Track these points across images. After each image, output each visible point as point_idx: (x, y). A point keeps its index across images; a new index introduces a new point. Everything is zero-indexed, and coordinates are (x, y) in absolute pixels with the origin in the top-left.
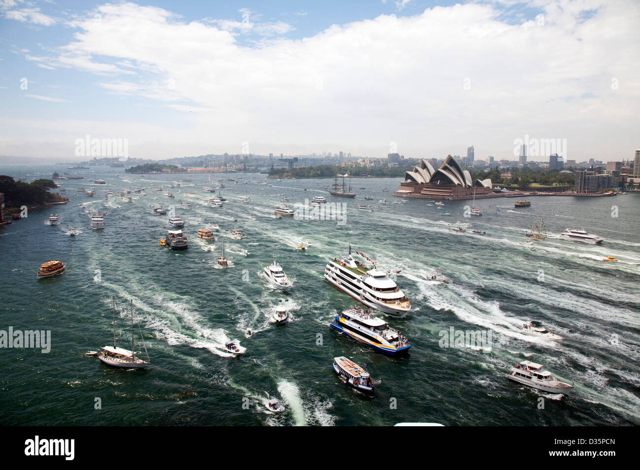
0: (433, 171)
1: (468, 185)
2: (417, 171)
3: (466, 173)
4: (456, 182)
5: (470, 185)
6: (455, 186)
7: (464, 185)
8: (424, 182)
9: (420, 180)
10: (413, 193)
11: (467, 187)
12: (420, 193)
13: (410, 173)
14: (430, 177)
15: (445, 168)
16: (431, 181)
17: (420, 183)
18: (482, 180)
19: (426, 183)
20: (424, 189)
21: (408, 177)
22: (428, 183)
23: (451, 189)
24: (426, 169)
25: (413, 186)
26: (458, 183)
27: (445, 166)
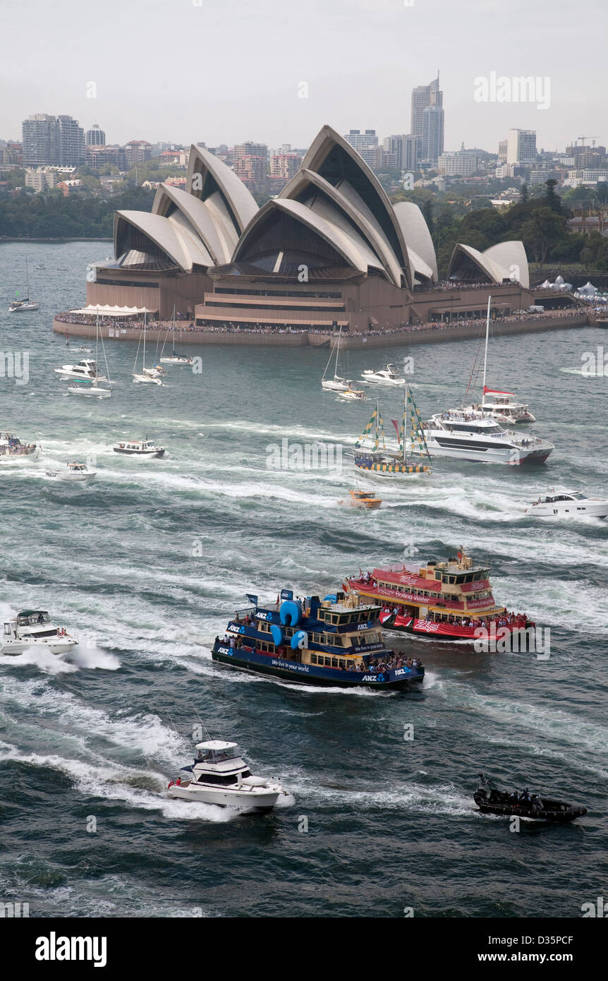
0: (248, 209)
1: (418, 275)
2: (170, 208)
3: (410, 217)
4: (361, 259)
5: (427, 271)
6: (357, 278)
7: (397, 272)
8: (208, 263)
9: (187, 253)
10: (156, 316)
11: (415, 282)
12: (188, 316)
13: (136, 217)
14: (236, 239)
15: (307, 193)
16: (243, 255)
17: (190, 267)
18: (482, 249)
19: (222, 270)
20: (208, 298)
21: (130, 237)
22: (227, 268)
23: (337, 296)
24: (216, 195)
25: (155, 285)
26: (369, 267)
27: (305, 180)
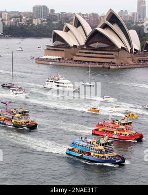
0: (89, 30)
1: (135, 50)
2: (68, 30)
3: (133, 34)
4: (119, 45)
5: (138, 49)
6: (118, 50)
7: (129, 48)
8: (78, 45)
9: (71, 42)
10: (62, 59)
12: (72, 59)
13: (58, 32)
14: (85, 38)
15: (105, 27)
16: (87, 43)
17: (73, 46)
19: (81, 47)
20: (77, 54)
21: (57, 37)
22: (83, 46)
23: (112, 54)
24: (80, 27)
25: (63, 50)
26: (122, 47)
27: (105, 23)
